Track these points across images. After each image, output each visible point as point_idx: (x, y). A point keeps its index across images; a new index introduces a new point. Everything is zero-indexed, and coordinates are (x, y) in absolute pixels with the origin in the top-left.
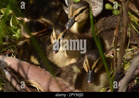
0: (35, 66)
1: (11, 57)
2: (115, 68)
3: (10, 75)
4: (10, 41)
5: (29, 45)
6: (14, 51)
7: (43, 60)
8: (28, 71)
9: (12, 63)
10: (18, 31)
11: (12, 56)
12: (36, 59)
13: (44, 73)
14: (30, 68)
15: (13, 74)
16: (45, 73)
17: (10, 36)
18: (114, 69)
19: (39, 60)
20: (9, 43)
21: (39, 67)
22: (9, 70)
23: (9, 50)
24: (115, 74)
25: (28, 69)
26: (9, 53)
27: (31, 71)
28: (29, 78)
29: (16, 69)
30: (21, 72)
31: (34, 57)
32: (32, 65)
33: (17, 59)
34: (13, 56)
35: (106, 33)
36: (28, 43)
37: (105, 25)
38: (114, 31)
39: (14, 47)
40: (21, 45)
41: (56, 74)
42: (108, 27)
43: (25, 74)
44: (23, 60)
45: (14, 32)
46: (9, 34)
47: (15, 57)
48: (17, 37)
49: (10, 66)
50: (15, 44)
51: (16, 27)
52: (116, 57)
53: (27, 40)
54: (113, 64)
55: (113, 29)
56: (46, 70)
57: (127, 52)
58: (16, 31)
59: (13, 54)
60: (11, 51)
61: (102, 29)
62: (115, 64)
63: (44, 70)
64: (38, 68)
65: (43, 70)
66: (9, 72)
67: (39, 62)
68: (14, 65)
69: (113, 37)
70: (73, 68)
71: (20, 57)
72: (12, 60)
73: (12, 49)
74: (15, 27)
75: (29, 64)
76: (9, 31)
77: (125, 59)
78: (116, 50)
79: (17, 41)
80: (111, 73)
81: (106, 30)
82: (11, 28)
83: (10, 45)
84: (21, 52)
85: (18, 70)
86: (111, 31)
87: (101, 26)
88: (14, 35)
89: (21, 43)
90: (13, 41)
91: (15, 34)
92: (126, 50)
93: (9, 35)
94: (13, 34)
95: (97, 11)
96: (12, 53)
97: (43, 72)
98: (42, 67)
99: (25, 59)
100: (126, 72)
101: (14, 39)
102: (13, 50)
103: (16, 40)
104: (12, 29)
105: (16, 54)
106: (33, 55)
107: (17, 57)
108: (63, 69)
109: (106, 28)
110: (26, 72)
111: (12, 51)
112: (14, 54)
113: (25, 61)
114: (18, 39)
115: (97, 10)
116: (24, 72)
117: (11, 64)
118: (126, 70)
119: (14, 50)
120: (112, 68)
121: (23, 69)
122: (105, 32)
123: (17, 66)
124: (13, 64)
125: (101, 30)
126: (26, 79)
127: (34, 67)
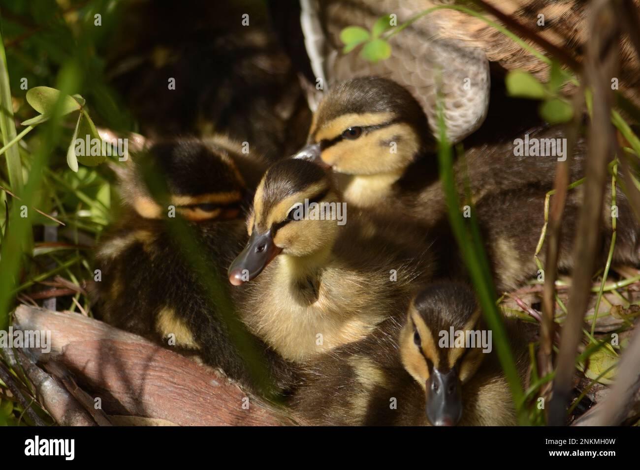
0: (180, 356)
1: (70, 313)
2: (548, 371)
3: (65, 396)
4: (63, 237)
5: (153, 258)
6: (81, 285)
7: (215, 330)
8: (143, 379)
9: (73, 339)
10: (104, 194)
11: (73, 307)
12: (182, 323)
13: (219, 388)
14: (153, 363)
15: (77, 391)
16: (224, 388)
17: (65, 216)
18: (544, 374)
19: (197, 327)
20: (60, 248)
21: (198, 360)
22: (60, 373)
23: (60, 280)
24: (547, 393)
25: (146, 367)
26: (59, 293)
27: (160, 377)
28: (149, 412)
29: (91, 369)
30: (114, 384)
31: (172, 312)
32: (163, 352)
33: (96, 323)
34: (77, 310)
35: (505, 207)
36: (148, 249)
37: (501, 170)
38: (544, 197)
39: (83, 267)
40: (114, 256)
41: (277, 393)
42: (515, 179)
43: (133, 393)
44: (122, 326)
45: (82, 196)
46: (62, 209)
47: (84, 312)
48: (97, 221)
49: (64, 355)
50: (85, 252)
51: (93, 176)
52: (554, 318)
53: (143, 235)
54: (537, 351)
55: (539, 188)
56: (229, 373)
57: (600, 295)
58: (92, 191)
59: (75, 301)
60: (68, 283)
61: (488, 187)
62: (548, 351)
63: (220, 372)
64: (194, 363)
65: (217, 372)
66: (60, 382)
67: (197, 338)
68: (81, 348)
69: (536, 225)
70: (352, 364)
71: (108, 315)
72: (75, 325)
73: (73, 278)
74: (87, 176)
75: (151, 345)
76: (61, 195)
77: (593, 329)
78: (554, 286)
79: (98, 237)
80: (529, 391)
81: (504, 193)
82: (70, 181)
83: (63, 257)
84: (116, 288)
85: (101, 372)
86: (528, 195)
87: (484, 175)
88: (83, 214)
89: (114, 248)
90: (76, 237)
91: (86, 207)
92: (597, 288)
93: (59, 212)
94: (80, 206)
95: (460, 122)
96: (73, 294)
97: (215, 383)
98: (209, 360)
99: (132, 323)
100: (596, 390)
101: (81, 231)
102: (78, 279)
103: (92, 235)
104: (75, 184)
105: (90, 298)
106: (170, 307)
107: (96, 313)
108: (307, 371)
109: (506, 184)
110: (137, 382)
111: (75, 284)
112: (81, 302)
113: (131, 330)
114: (100, 228)
115: (462, 116)
116: (126, 380)
117: (67, 346)
118: (596, 381)
119: (84, 282)
120: (532, 366)
121: (121, 368)
122: (504, 202)
123: (96, 352)
124: (80, 343)
125: (483, 193)
126: (137, 415)
127: (173, 358)
